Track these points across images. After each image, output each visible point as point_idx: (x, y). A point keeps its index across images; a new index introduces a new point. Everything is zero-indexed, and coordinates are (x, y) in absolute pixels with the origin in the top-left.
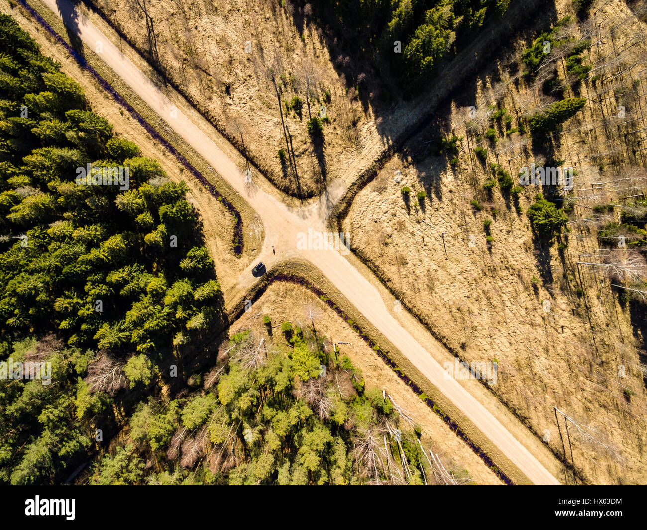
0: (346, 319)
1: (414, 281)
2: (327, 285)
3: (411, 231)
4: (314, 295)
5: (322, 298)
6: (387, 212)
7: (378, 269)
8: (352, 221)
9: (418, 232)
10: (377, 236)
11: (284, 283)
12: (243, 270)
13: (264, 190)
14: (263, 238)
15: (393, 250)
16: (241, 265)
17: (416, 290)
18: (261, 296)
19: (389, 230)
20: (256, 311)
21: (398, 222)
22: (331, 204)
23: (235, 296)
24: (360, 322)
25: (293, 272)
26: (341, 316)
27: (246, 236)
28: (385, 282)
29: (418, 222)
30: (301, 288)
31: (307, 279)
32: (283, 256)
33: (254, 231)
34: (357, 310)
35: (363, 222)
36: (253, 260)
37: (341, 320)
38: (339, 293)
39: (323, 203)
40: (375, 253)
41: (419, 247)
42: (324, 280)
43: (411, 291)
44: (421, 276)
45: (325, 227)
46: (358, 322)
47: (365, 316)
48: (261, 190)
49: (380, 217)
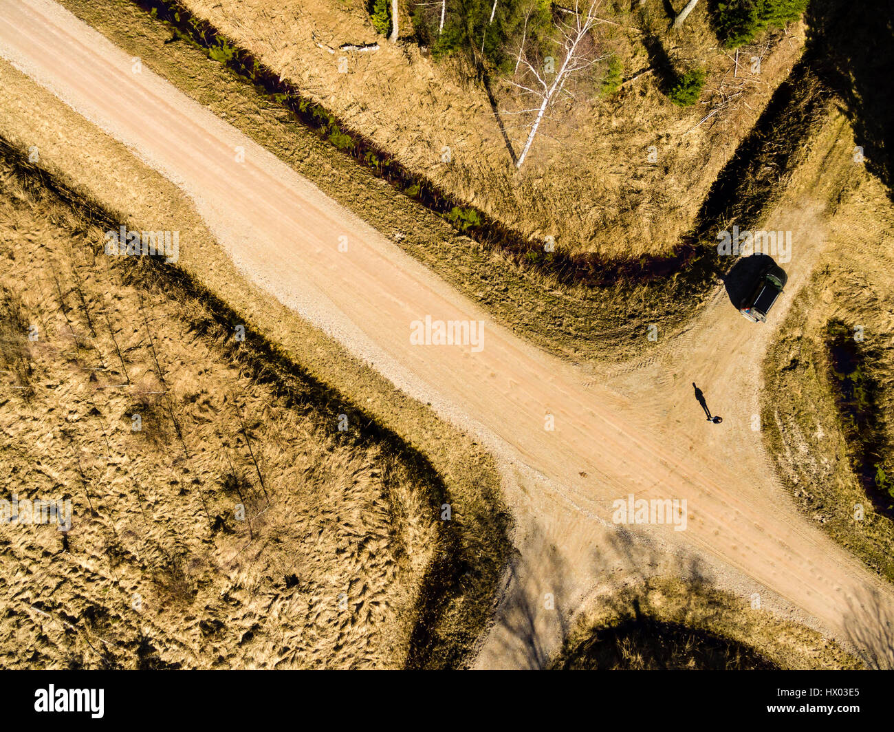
0: (361, 149)
1: (90, 341)
2: (466, 270)
3: (124, 569)
4: (508, 221)
5: (472, 216)
6: (248, 637)
7: (258, 367)
8: (402, 562)
9: (90, 565)
10: (279, 514)
11: (638, 250)
12: (815, 278)
13: (810, 635)
14: (768, 424)
15: (198, 465)
16: (827, 295)
17: (74, 303)
18: (716, 185)
19: (226, 551)
20: (724, 125)
21: (190, 597)
22: (516, 619)
23: (823, 168)
24: (301, 139)
25: (612, 302)
26: (382, 156)
27: (831, 418)
28: (218, 319)
29: (95, 614)
30: (565, 242)
31: (548, 283)
32: (670, 361)
33: (813, 446)
34: (320, 185)
35: (351, 568)
36: (789, 324)
37: (382, 138)
38: (408, 243)
39: (547, 619)
40: (277, 438)
41: (80, 496)
42: (480, 287)
43: (99, 298)
44: (59, 370)
45: (516, 513)
46: (311, 140)
47: (283, 166)
48: (827, 635)
49: (277, 605)
